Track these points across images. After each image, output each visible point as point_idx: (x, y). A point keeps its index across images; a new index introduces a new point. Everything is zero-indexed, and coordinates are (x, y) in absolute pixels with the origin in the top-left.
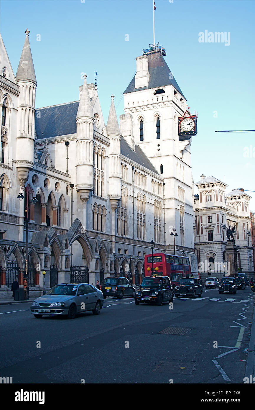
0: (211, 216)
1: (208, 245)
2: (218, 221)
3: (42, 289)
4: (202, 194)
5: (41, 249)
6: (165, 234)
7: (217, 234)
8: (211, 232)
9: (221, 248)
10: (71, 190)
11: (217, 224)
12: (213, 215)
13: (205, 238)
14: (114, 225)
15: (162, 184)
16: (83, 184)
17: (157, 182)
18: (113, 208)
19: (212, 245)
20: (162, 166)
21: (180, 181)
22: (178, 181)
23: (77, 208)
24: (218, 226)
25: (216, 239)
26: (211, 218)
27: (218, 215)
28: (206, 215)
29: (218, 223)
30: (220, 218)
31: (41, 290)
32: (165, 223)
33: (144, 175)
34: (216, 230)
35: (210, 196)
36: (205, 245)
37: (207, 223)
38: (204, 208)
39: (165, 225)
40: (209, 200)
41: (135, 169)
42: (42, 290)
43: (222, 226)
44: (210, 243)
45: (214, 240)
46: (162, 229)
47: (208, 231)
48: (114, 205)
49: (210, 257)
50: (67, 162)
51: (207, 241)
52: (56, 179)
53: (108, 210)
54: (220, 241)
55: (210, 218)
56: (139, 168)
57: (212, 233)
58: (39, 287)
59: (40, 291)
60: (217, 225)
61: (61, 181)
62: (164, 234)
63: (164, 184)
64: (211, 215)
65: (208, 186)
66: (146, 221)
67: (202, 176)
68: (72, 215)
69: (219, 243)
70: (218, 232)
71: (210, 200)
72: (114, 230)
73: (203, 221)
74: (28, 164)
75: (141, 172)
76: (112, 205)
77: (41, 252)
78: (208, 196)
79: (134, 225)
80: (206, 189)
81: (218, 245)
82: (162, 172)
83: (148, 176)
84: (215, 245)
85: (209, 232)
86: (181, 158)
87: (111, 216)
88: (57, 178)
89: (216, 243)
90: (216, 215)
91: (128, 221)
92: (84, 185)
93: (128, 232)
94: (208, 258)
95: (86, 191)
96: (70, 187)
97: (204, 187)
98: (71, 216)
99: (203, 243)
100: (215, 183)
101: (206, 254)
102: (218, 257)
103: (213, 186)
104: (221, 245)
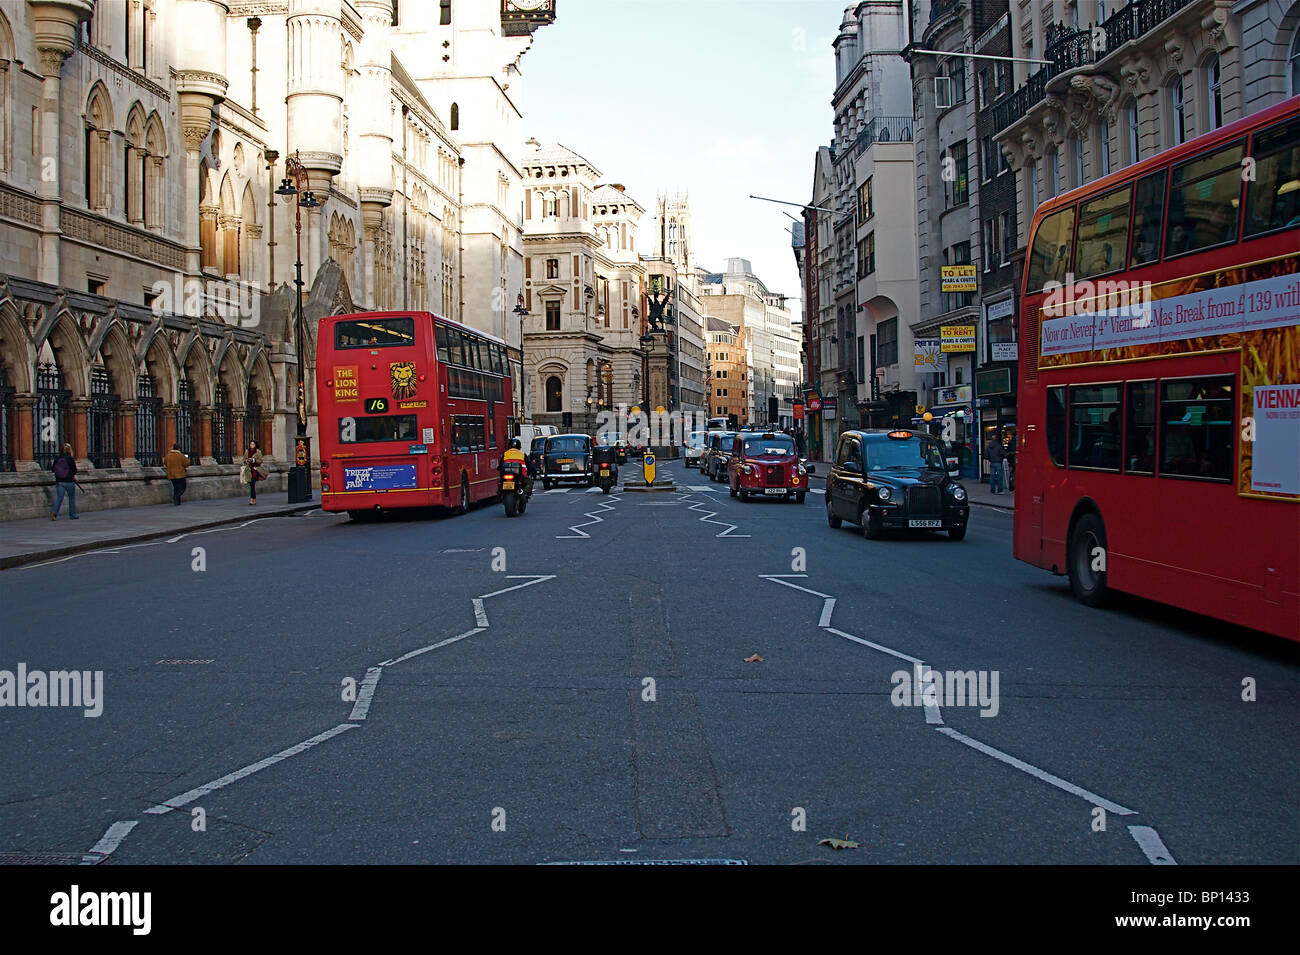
0: (556, 261)
1: (546, 342)
2: (576, 274)
3: (283, 468)
4: (534, 194)
5: (274, 348)
6: (461, 307)
7: (574, 311)
8: (556, 305)
9: (582, 350)
10: (268, 168)
11: (573, 283)
12: (562, 256)
13: (538, 322)
14: (372, 280)
15: (457, 161)
16: (314, 153)
17: (447, 155)
18: (368, 228)
19: (556, 342)
20: (455, 109)
21: (502, 155)
22: (498, 155)
23: (289, 225)
24: (577, 289)
25: (569, 324)
26: (556, 266)
27: (576, 257)
28: (541, 257)
29: (577, 282)
30: (582, 265)
31: (280, 471)
32: (461, 277)
33: (424, 132)
34: (568, 299)
35: (556, 202)
36: (538, 343)
37: (546, 279)
38: (537, 237)
39: (461, 282)
40: (551, 214)
41: (410, 114)
42: (284, 471)
43: (585, 288)
44: (551, 336)
45: (563, 328)
46: (456, 293)
47: (547, 302)
48: (372, 219)
49: (549, 375)
50: (254, 81)
51: (544, 329)
52: (237, 133)
53: (358, 233)
54: (582, 332)
55: (553, 264)
56: (415, 113)
57: (559, 308)
58: (275, 464)
59: (277, 475)
60: (573, 285)
61: (247, 138)
62: (458, 307)
63: (462, 161)
64: (555, 257)
65: (552, 174)
66: (427, 269)
67: (532, 141)
68: (272, 244)
69: (578, 336)
70: (577, 307)
71: (555, 214)
72: (371, 293)
73: (533, 274)
74: (215, 85)
75: (420, 124)
76: (365, 219)
77: (276, 357)
78: (548, 203)
79: (405, 279)
80: (546, 180)
81: (573, 342)
82: (455, 126)
83: (432, 135)
84: (565, 342)
85: (550, 305)
86: (507, 87)
87: (363, 252)
88: (239, 130)
89: (569, 336)
90: (573, 258)
91: (394, 269)
92: (316, 157)
93: (395, 299)
94: (546, 378)
95: (320, 175)
96: (266, 158)
97: (539, 175)
98: (268, 248)
99: (533, 337)
100: (574, 166)
101: (537, 367)
102: (574, 377)
103: (565, 174)
104: (582, 341)
